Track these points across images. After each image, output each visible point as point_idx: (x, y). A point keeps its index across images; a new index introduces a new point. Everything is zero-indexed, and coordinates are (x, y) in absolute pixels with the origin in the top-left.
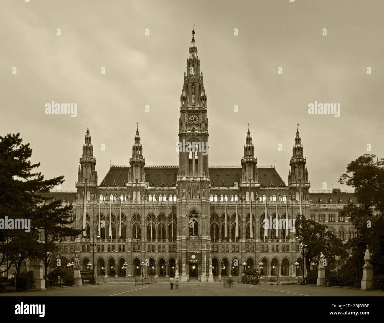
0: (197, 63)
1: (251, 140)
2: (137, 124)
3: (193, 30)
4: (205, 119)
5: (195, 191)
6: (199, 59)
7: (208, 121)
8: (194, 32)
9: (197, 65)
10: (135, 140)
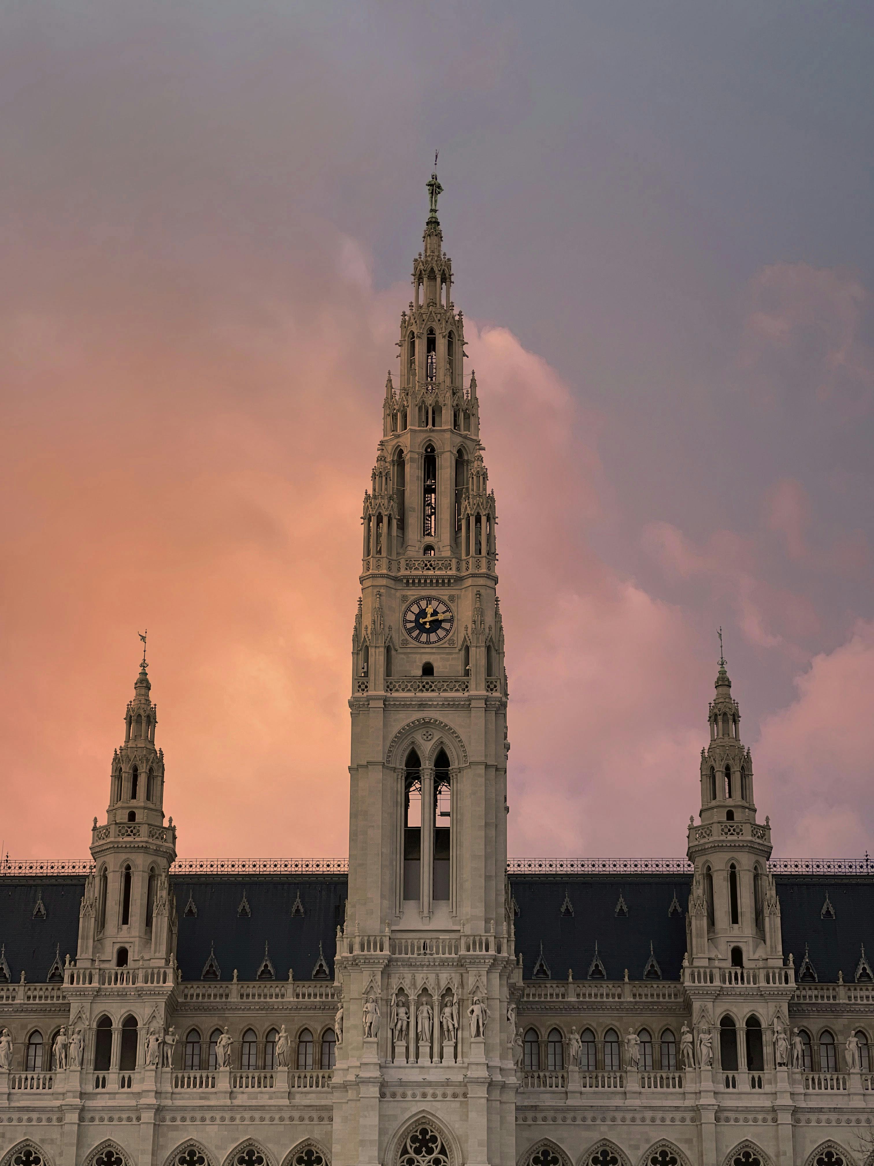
0: (450, 335)
1: (735, 722)
2: (143, 638)
3: (435, 177)
4: (489, 619)
5: (430, 1018)
6: (460, 314)
7: (501, 628)
8: (435, 188)
9: (450, 344)
10: (129, 724)
